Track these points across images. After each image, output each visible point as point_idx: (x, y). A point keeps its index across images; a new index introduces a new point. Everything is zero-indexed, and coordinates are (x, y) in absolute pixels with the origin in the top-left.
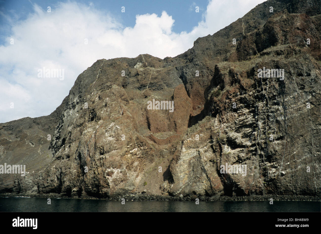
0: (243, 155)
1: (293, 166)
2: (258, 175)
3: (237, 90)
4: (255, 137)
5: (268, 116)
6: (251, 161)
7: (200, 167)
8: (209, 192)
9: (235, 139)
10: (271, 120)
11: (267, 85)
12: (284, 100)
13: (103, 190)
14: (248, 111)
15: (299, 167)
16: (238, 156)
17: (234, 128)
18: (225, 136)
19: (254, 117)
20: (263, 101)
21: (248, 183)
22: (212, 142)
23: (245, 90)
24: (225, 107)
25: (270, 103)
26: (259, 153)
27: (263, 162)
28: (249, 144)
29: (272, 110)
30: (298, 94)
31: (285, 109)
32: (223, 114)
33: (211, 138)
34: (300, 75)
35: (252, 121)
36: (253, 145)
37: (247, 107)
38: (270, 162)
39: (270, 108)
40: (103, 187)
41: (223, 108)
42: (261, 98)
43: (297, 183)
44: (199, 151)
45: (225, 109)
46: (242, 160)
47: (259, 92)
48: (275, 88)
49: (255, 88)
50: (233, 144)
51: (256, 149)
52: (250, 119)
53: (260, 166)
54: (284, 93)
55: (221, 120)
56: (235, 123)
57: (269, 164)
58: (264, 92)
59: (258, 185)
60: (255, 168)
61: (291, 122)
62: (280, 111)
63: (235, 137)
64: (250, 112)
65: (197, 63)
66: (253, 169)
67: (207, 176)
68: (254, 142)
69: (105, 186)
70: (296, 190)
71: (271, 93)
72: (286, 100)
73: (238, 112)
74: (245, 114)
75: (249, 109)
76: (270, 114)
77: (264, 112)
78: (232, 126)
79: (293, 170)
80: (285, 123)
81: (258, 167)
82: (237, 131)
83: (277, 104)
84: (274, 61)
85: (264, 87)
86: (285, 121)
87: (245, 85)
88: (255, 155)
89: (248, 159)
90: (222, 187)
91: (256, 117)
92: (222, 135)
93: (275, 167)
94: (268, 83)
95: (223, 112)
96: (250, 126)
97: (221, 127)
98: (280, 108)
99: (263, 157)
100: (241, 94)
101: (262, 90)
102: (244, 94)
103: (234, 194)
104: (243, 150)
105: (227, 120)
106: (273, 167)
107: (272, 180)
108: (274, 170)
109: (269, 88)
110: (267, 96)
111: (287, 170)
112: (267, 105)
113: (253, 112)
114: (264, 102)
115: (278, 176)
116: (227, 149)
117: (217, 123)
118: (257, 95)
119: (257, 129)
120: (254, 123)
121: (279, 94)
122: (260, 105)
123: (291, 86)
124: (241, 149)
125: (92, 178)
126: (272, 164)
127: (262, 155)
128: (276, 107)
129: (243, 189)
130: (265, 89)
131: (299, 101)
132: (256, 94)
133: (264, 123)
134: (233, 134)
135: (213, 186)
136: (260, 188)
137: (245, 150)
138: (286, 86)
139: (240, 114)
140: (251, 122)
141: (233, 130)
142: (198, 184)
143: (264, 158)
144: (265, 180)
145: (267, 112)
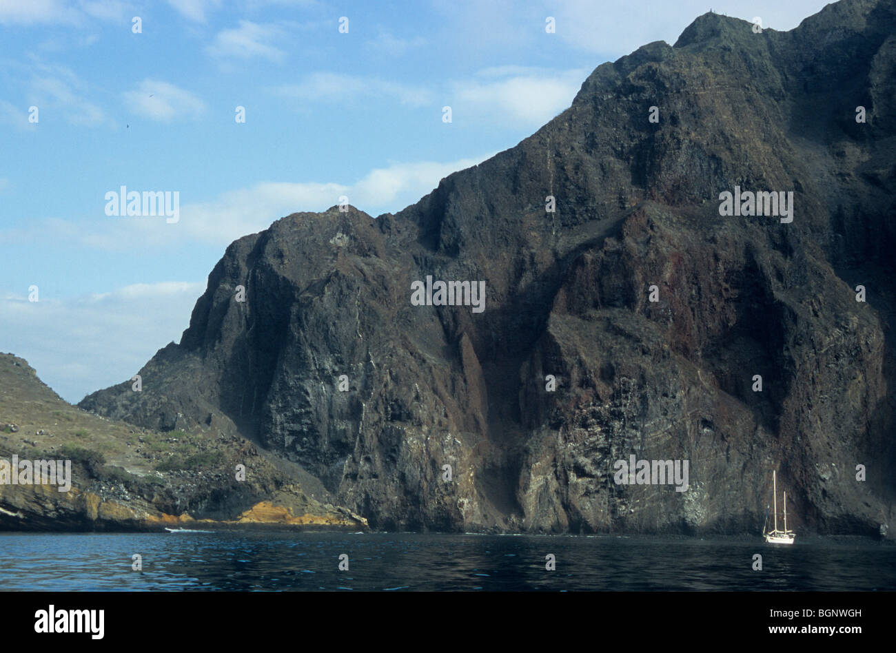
0: (592, 487)
1: (642, 505)
2: (607, 512)
3: (591, 399)
4: (606, 467)
5: (624, 442)
6: (599, 495)
7: (547, 499)
8: (555, 528)
9: (584, 466)
10: (627, 447)
11: (628, 399)
12: (644, 426)
13: (456, 523)
14: (599, 429)
15: (647, 505)
16: (587, 488)
17: (582, 451)
18: (572, 460)
19: (606, 439)
20: (620, 421)
21: (597, 520)
22: (555, 466)
23: (601, 401)
24: (572, 419)
25: (627, 425)
26: (610, 486)
27: (612, 497)
28: (599, 474)
29: (629, 434)
30: (660, 420)
31: (643, 436)
32: (569, 429)
33: (555, 460)
34: (666, 395)
35: (604, 444)
36: (603, 476)
37: (600, 424)
38: (620, 498)
39: (627, 432)
40: (456, 520)
41: (570, 420)
42: (617, 415)
43: (642, 522)
44: (547, 479)
45: (572, 422)
46: (590, 493)
47: (616, 406)
48: (635, 406)
49: (613, 400)
50: (581, 472)
51: (606, 481)
52: (601, 441)
53: (609, 501)
54: (645, 415)
55: (567, 437)
56: (584, 444)
57: (619, 501)
58: (623, 409)
59: (607, 522)
60: (605, 503)
61: (647, 454)
62: (637, 438)
63: (584, 463)
64: (602, 431)
65: (465, 263)
66: (602, 504)
67: (554, 509)
68: (604, 473)
69: (459, 519)
70: (640, 528)
71: (631, 412)
72: (646, 426)
73: (589, 430)
74: (596, 434)
75: (601, 427)
76: (626, 440)
77: (620, 436)
78: (581, 448)
79: (641, 508)
80: (641, 453)
81: (607, 503)
82: (586, 456)
83: (635, 428)
84: (640, 367)
85: (624, 402)
86: (641, 451)
87: (601, 393)
88: (604, 487)
89: (597, 492)
90: (567, 523)
91: (610, 441)
92: (569, 459)
93: (625, 505)
94: (629, 398)
95: (570, 426)
96: (601, 450)
97: (566, 447)
98: (639, 434)
99: (613, 492)
100: (594, 405)
101: (621, 405)
102: (599, 406)
103: (582, 531)
104: (591, 481)
105: (575, 438)
106: (623, 503)
107: (620, 518)
108: (624, 507)
109: (630, 404)
110: (626, 416)
111: (636, 508)
112: (624, 426)
113: (607, 432)
114: (622, 423)
115: (627, 514)
116: (573, 478)
117: (561, 441)
118: (614, 411)
119: (610, 456)
120: (605, 448)
121: (640, 416)
122: (617, 424)
123: (654, 410)
124: (590, 479)
125: (435, 509)
126: (622, 500)
127: (613, 490)
128: (634, 431)
129: (592, 526)
130: (625, 405)
131: (659, 429)
132: (612, 409)
133: (618, 450)
134: (582, 460)
135: (560, 521)
136: (607, 525)
137: (594, 480)
138: (650, 408)
139: (592, 433)
140: (602, 446)
141: (581, 453)
142: (544, 518)
143: (615, 493)
144: (612, 518)
145: (623, 436)
